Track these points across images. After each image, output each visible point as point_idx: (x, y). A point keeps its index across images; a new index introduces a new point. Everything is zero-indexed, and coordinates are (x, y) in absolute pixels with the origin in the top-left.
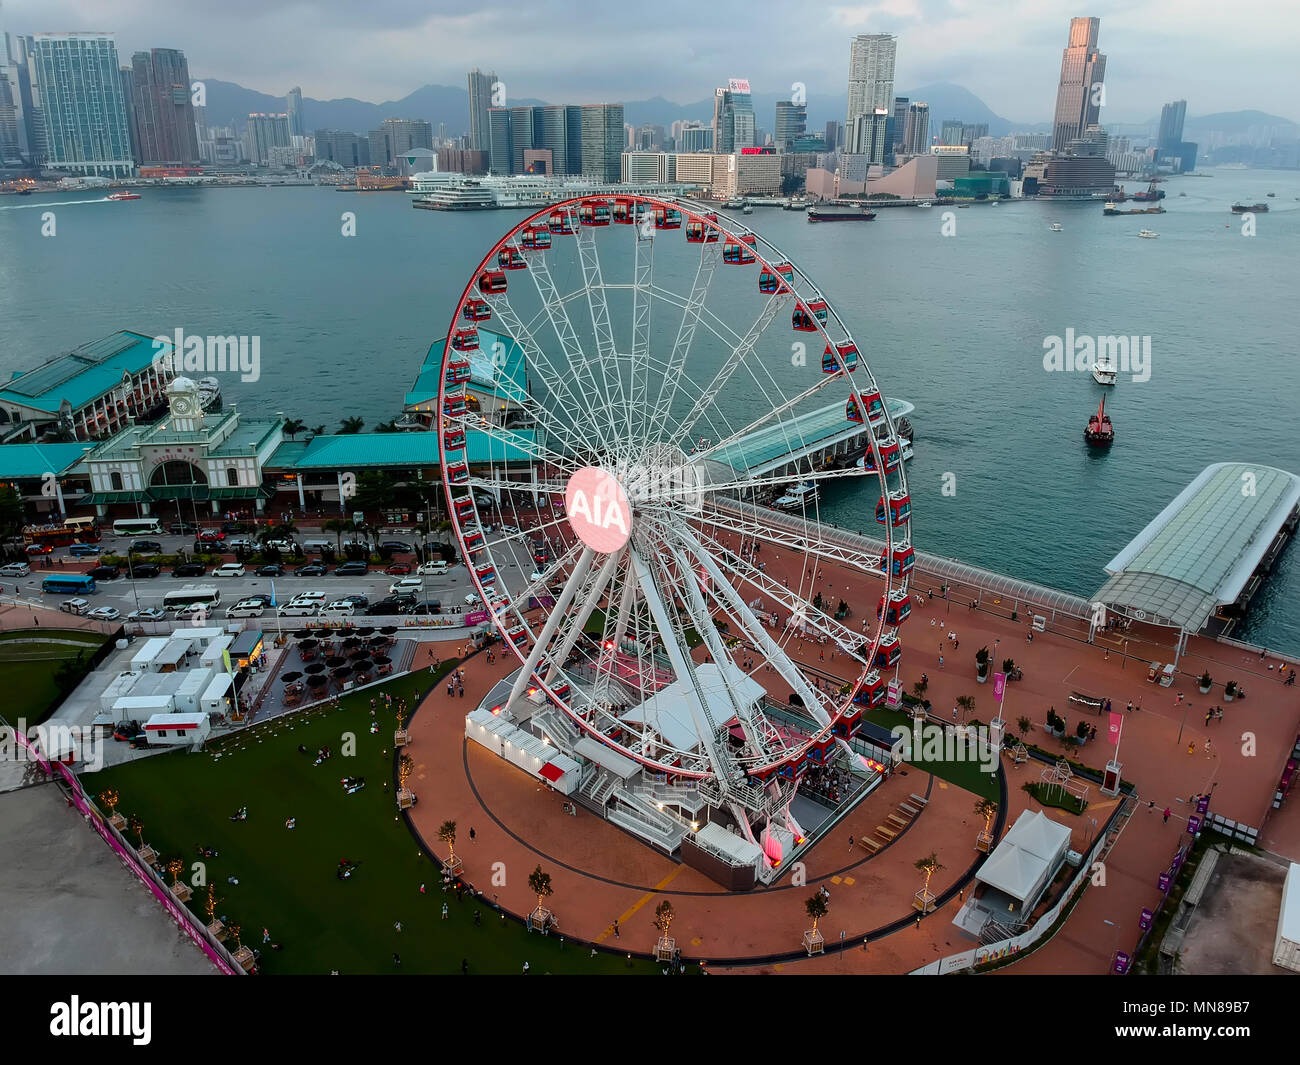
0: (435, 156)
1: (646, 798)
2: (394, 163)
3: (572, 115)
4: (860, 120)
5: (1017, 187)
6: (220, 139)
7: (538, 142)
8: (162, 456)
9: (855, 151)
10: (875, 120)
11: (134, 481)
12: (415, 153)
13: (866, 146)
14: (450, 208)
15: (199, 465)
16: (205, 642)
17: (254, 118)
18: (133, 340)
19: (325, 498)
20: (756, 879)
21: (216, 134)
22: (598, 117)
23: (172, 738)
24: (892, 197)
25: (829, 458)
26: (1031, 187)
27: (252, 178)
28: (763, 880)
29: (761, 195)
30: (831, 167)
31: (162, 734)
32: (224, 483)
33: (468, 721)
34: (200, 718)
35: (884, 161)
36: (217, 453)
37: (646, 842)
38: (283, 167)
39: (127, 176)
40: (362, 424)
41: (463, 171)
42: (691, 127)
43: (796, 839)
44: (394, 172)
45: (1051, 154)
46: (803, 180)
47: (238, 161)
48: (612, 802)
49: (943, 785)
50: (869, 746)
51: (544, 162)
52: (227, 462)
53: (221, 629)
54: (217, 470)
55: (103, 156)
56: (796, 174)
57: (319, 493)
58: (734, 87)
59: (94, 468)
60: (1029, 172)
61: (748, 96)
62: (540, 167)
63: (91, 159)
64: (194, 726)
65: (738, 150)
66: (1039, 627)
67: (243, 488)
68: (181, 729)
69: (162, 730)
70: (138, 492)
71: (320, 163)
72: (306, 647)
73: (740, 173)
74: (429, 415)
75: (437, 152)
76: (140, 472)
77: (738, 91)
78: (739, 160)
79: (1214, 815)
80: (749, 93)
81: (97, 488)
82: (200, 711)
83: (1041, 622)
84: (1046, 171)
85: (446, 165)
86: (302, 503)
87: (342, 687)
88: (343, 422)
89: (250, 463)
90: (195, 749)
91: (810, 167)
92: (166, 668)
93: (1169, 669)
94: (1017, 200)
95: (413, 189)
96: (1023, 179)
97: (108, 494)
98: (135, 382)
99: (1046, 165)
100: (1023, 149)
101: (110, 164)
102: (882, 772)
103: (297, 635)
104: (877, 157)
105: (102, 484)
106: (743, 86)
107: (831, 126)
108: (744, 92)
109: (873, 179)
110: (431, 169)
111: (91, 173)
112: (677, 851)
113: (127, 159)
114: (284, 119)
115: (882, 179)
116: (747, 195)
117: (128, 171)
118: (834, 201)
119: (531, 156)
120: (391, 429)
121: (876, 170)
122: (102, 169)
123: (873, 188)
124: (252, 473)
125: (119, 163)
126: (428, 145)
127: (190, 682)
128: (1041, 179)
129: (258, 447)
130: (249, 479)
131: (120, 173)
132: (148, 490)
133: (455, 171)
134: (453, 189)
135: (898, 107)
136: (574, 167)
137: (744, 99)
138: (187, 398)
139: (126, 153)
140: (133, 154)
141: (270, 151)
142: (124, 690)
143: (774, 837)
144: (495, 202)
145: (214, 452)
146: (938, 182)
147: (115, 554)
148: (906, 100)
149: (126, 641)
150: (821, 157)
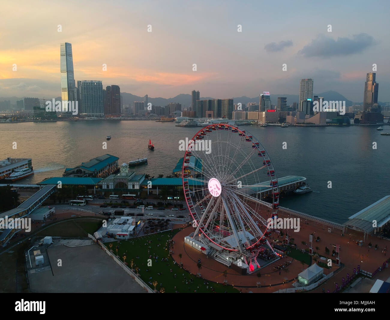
0: (182, 113)
1: (224, 256)
2: (171, 114)
3: (220, 102)
4: (303, 102)
5: (352, 121)
6: (126, 108)
7: (210, 109)
8: (118, 181)
9: (301, 111)
10: (307, 102)
11: (111, 187)
12: (177, 112)
13: (305, 109)
14: (186, 126)
15: (126, 184)
16: (128, 220)
17: (135, 103)
18: (109, 156)
19: (153, 193)
20: (247, 273)
21: (125, 106)
22: (226, 103)
23: (122, 237)
24: (313, 124)
25: (281, 191)
26: (357, 121)
27: (134, 118)
28: (249, 273)
29: (272, 123)
30: (294, 115)
31: (120, 236)
32: (131, 188)
33: (185, 238)
34: (128, 233)
35: (310, 114)
36: (131, 181)
37: (223, 264)
38: (142, 115)
39: (102, 117)
40: (163, 176)
41: (189, 116)
42: (253, 104)
43: (257, 266)
44: (170, 117)
45: (363, 112)
46: (286, 119)
47: (130, 113)
48: (217, 256)
49: (296, 261)
50: (279, 251)
51: (211, 114)
52: (133, 183)
53: (131, 217)
54: (130, 185)
55: (96, 111)
56: (283, 117)
57: (152, 192)
58: (265, 94)
59: (103, 183)
60: (356, 117)
61: (269, 96)
62: (210, 116)
63: (93, 113)
64: (127, 235)
65: (266, 111)
66: (329, 231)
67: (135, 189)
68: (124, 235)
69: (120, 235)
70: (112, 189)
71: (152, 114)
72: (149, 222)
73: (266, 117)
74: (178, 175)
75: (182, 111)
76: (113, 184)
77: (266, 95)
78: (266, 114)
79: (362, 270)
80: (269, 95)
81: (103, 188)
82: (127, 232)
83: (330, 230)
84: (361, 116)
85: (185, 115)
86: (148, 194)
87: (157, 230)
88: (159, 175)
89: (138, 183)
90: (126, 240)
91: (288, 115)
92: (120, 224)
93: (361, 241)
94: (352, 125)
95: (175, 121)
96: (354, 119)
97: (106, 189)
98: (109, 166)
99: (362, 115)
100: (355, 110)
101: (98, 114)
102: (281, 257)
103: (148, 220)
104: (308, 112)
105: (104, 187)
106: (268, 94)
107: (295, 104)
108: (268, 95)
109: (307, 119)
110: (181, 116)
111: (93, 116)
112: (230, 266)
113: (102, 113)
114: (143, 103)
115: (309, 119)
116: (268, 123)
117: (102, 116)
118: (295, 125)
119: (208, 112)
120: (170, 177)
121: (307, 116)
122: (96, 115)
123: (307, 121)
124: (138, 186)
125: (100, 114)
126: (180, 110)
127: (125, 227)
128: (360, 119)
129: (140, 180)
130: (137, 187)
131: (100, 116)
132: (114, 189)
133: (187, 116)
134: (186, 121)
135: (315, 98)
136: (219, 115)
137: (268, 97)
138: (125, 168)
139: (102, 111)
140: (104, 111)
141: (139, 111)
142: (112, 227)
143: (252, 265)
144: (197, 125)
145: (130, 181)
146: (327, 119)
147: (107, 202)
148: (317, 97)
149: (110, 219)
150: (291, 112)
